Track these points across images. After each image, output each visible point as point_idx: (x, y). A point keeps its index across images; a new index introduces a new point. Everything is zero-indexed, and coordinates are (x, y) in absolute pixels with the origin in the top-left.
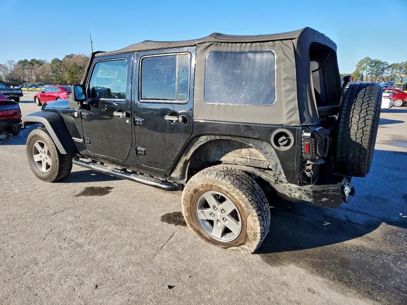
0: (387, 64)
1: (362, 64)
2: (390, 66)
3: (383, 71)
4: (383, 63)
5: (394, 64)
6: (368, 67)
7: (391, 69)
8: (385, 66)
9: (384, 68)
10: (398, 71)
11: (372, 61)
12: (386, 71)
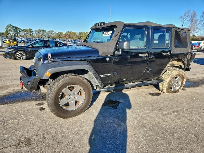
0: (21, 29)
1: (8, 28)
2: (23, 30)
3: (20, 32)
4: (19, 28)
5: (24, 29)
6: (12, 30)
7: (23, 31)
8: (21, 30)
9: (20, 31)
10: (27, 33)
11: (13, 27)
12: (21, 32)
